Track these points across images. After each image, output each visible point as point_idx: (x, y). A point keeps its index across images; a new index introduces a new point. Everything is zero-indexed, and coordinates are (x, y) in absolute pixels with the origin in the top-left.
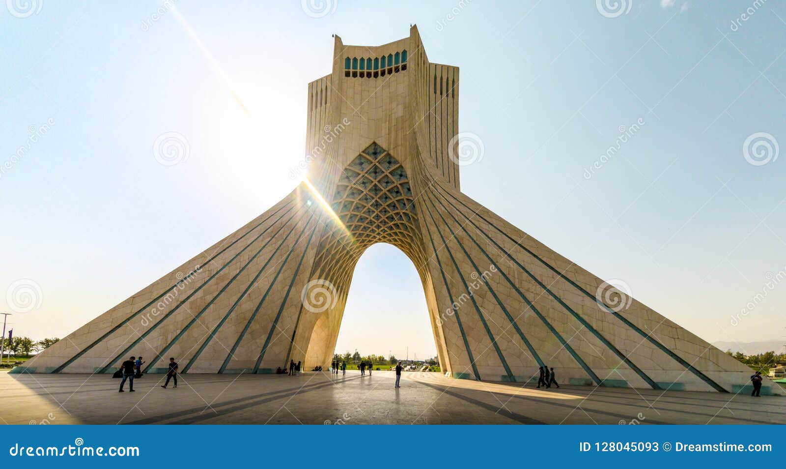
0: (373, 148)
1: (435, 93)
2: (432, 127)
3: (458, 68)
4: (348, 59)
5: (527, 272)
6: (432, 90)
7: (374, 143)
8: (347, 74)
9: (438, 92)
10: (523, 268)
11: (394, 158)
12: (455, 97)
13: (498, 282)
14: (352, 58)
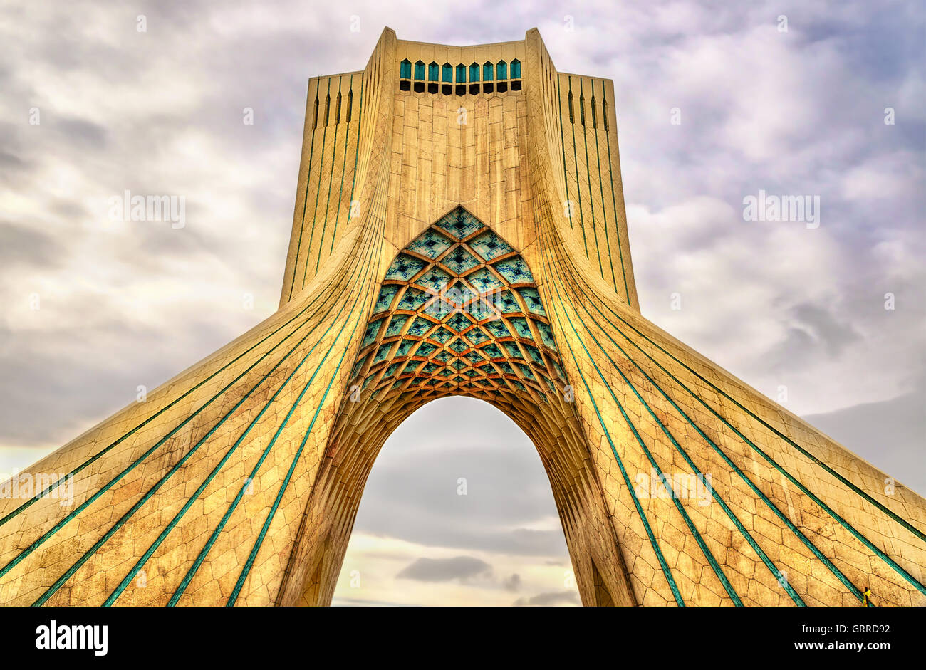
0: (456, 215)
1: (572, 121)
2: (572, 182)
3: (611, 82)
4: (406, 63)
5: (809, 493)
6: (566, 118)
7: (460, 209)
8: (405, 86)
9: (578, 120)
10: (801, 486)
11: (501, 239)
12: (610, 128)
13: (754, 512)
14: (413, 62)
